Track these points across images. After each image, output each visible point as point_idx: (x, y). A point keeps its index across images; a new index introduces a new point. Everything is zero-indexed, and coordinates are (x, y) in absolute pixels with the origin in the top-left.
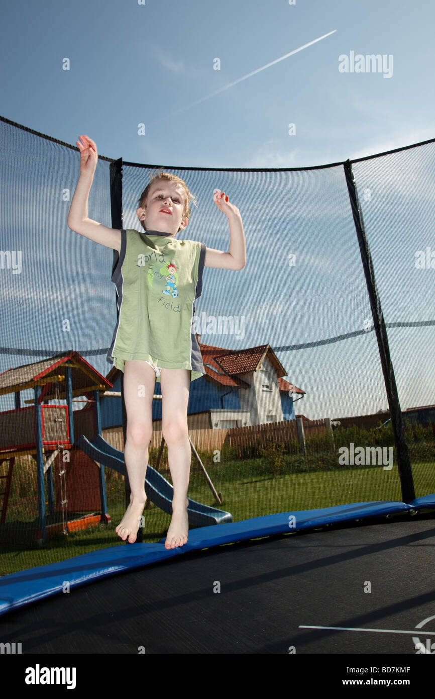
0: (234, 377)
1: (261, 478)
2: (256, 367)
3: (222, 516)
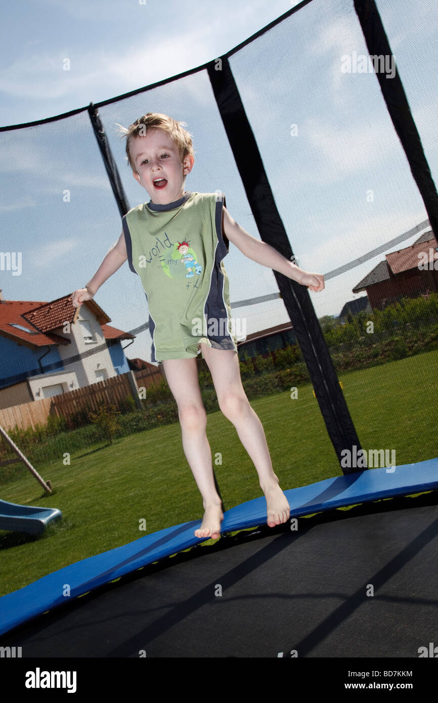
0: (50, 334)
1: (97, 447)
2: (73, 318)
3: (49, 515)
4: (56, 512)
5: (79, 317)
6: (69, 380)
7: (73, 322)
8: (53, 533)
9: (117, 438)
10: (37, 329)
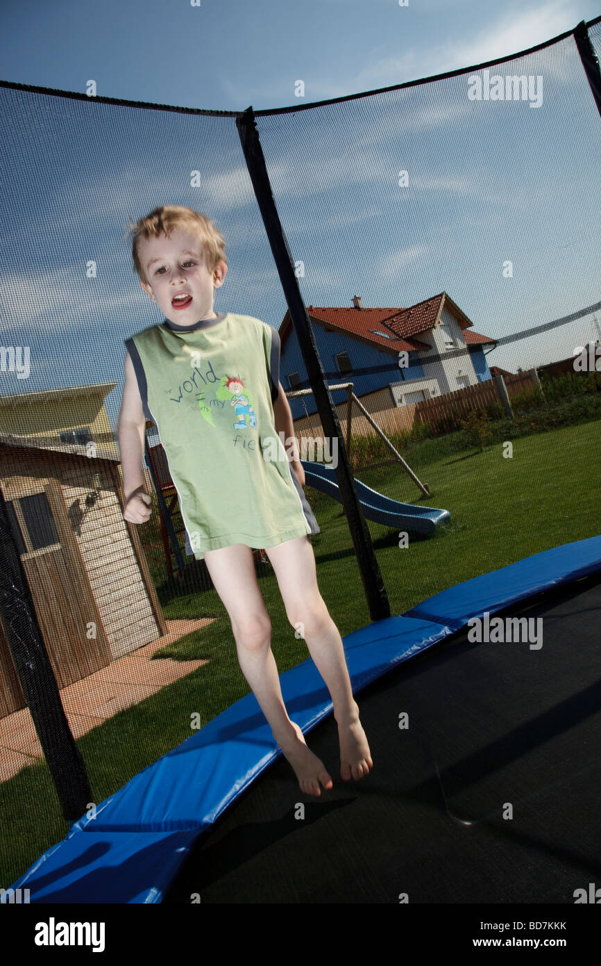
0: (411, 340)
1: (465, 454)
2: (434, 322)
3: (438, 515)
4: (445, 513)
5: (439, 321)
6: (431, 387)
7: (434, 327)
8: (443, 534)
9: (487, 445)
10: (398, 335)
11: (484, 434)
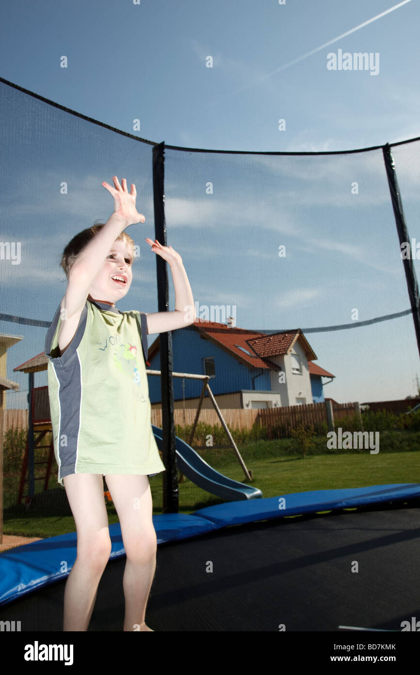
0: (265, 360)
1: (290, 458)
2: (287, 350)
3: (253, 492)
4: (258, 492)
5: (292, 350)
6: (275, 400)
7: (286, 354)
10: (257, 354)
11: (307, 443)
